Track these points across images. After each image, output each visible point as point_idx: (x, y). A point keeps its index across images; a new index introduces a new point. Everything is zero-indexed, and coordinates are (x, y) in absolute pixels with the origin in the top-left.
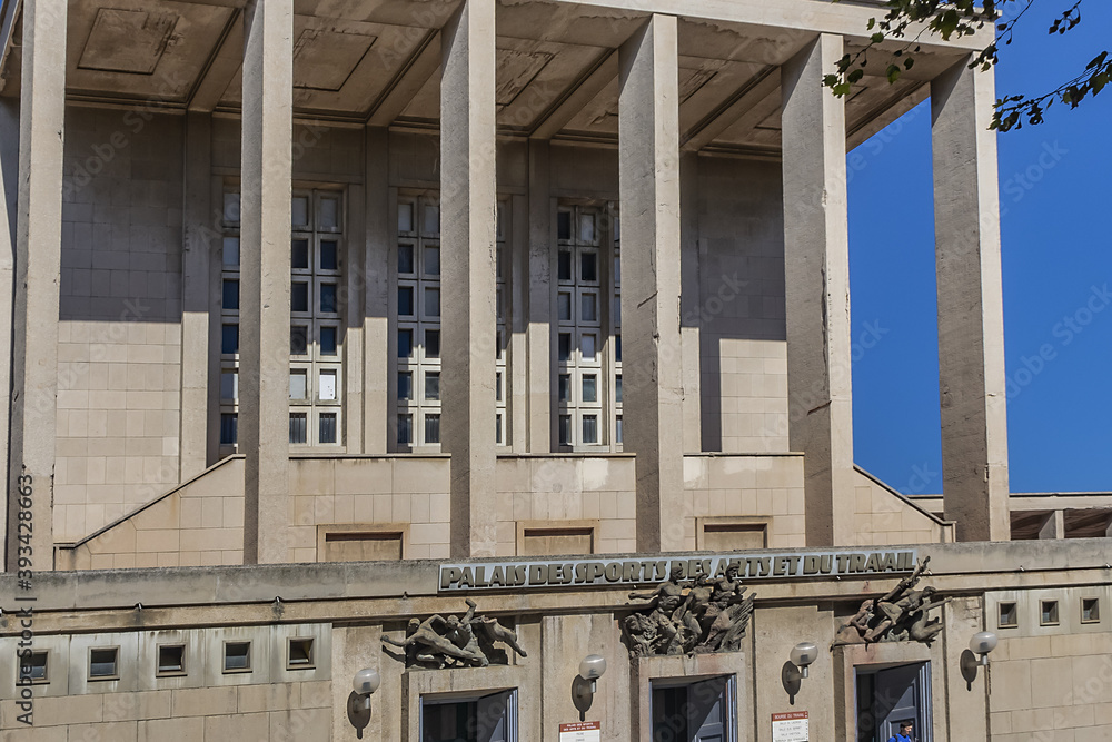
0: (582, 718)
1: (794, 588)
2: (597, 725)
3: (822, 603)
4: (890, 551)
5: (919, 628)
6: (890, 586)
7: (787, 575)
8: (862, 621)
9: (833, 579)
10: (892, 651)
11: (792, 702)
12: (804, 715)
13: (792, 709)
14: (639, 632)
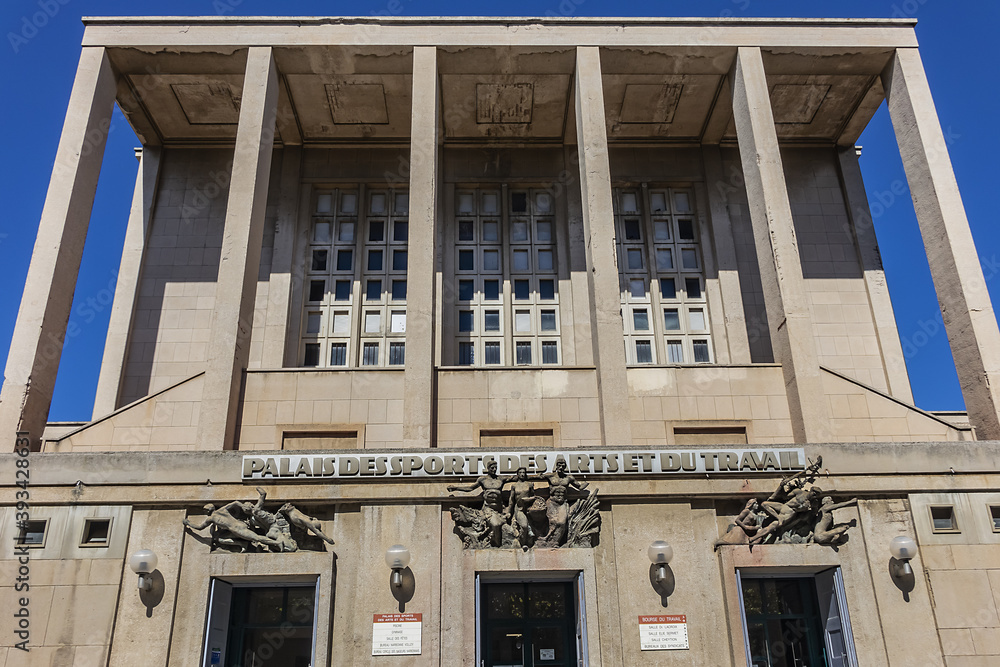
0: (402, 609)
1: (655, 485)
2: (419, 617)
3: (698, 502)
4: (768, 450)
5: (820, 531)
6: (772, 486)
7: (641, 471)
8: (746, 520)
9: (702, 476)
10: (789, 555)
11: (665, 604)
12: (682, 619)
13: (665, 611)
14: (468, 524)
